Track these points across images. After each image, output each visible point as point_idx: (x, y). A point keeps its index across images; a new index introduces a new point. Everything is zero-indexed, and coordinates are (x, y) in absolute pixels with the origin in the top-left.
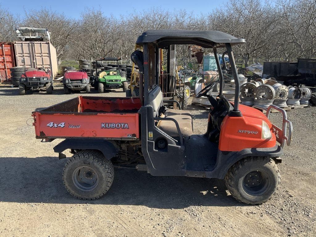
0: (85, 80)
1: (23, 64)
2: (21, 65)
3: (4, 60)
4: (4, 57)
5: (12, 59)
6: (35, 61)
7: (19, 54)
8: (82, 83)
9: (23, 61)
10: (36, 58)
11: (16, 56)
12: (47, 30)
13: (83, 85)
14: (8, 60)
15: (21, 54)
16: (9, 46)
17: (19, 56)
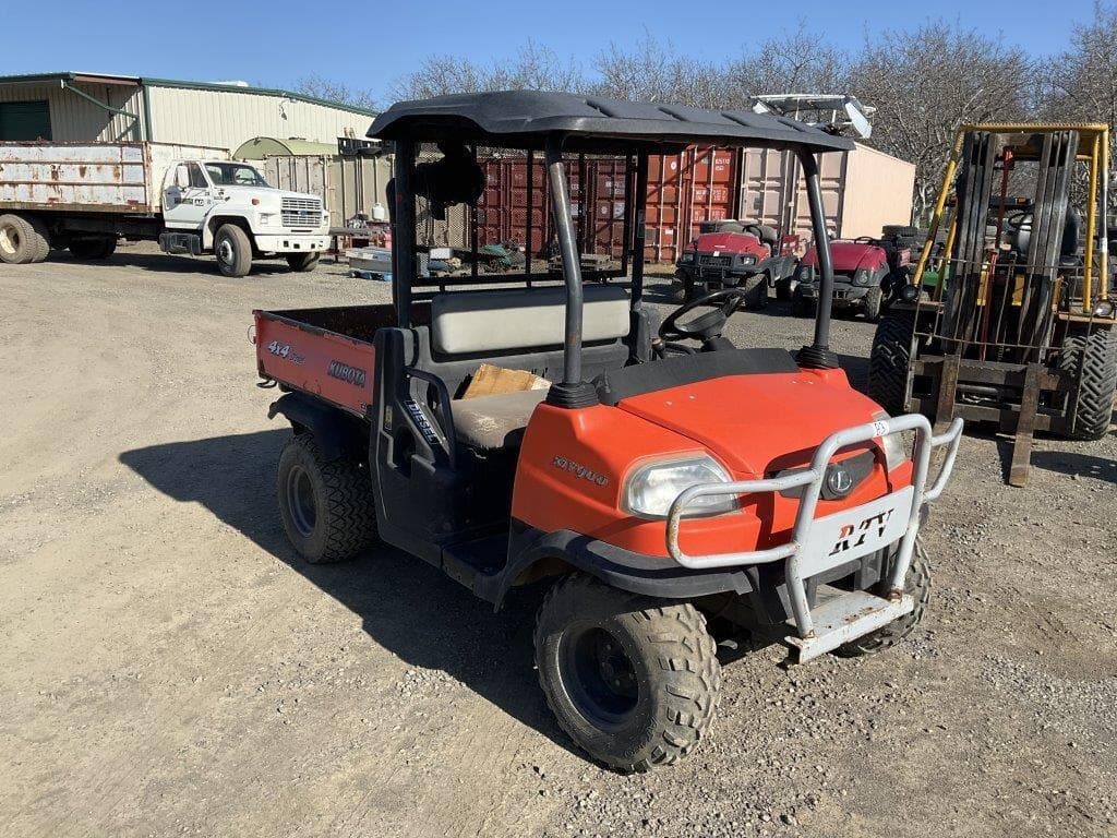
0: (868, 275)
1: (757, 212)
2: (748, 216)
3: (708, 196)
4: (708, 190)
5: (730, 197)
6: (792, 204)
7: (751, 179)
8: (850, 283)
9: (759, 204)
10: (796, 195)
11: (742, 186)
12: (847, 100)
13: (854, 289)
14: (718, 199)
15: (757, 180)
16: (730, 154)
17: (751, 188)
